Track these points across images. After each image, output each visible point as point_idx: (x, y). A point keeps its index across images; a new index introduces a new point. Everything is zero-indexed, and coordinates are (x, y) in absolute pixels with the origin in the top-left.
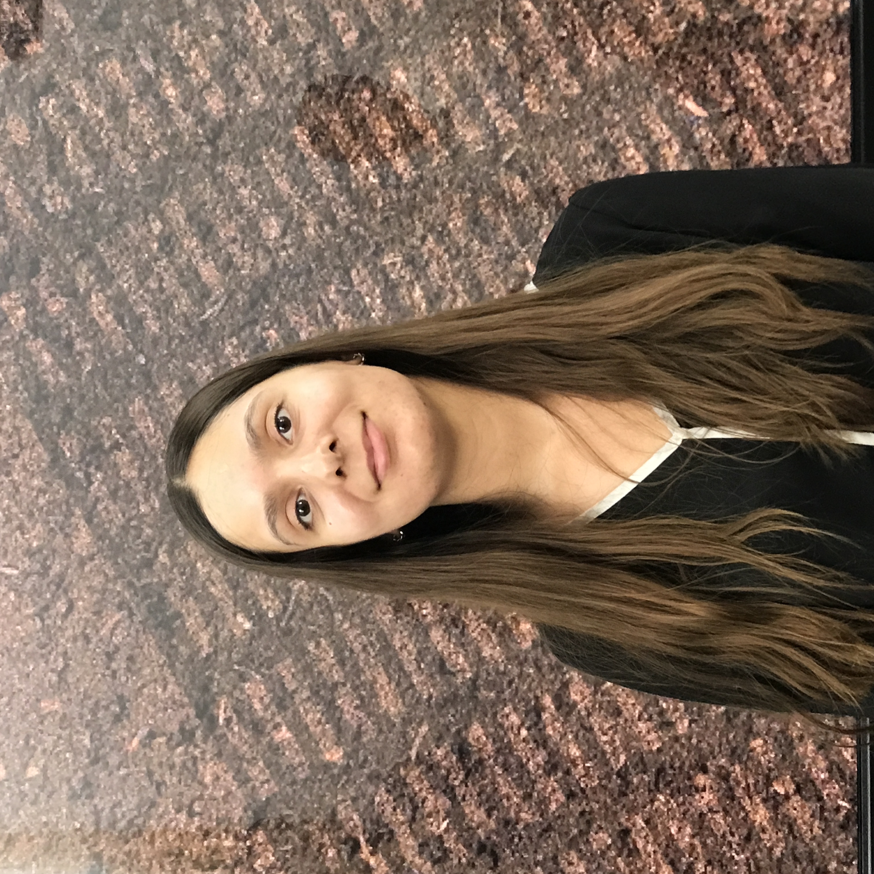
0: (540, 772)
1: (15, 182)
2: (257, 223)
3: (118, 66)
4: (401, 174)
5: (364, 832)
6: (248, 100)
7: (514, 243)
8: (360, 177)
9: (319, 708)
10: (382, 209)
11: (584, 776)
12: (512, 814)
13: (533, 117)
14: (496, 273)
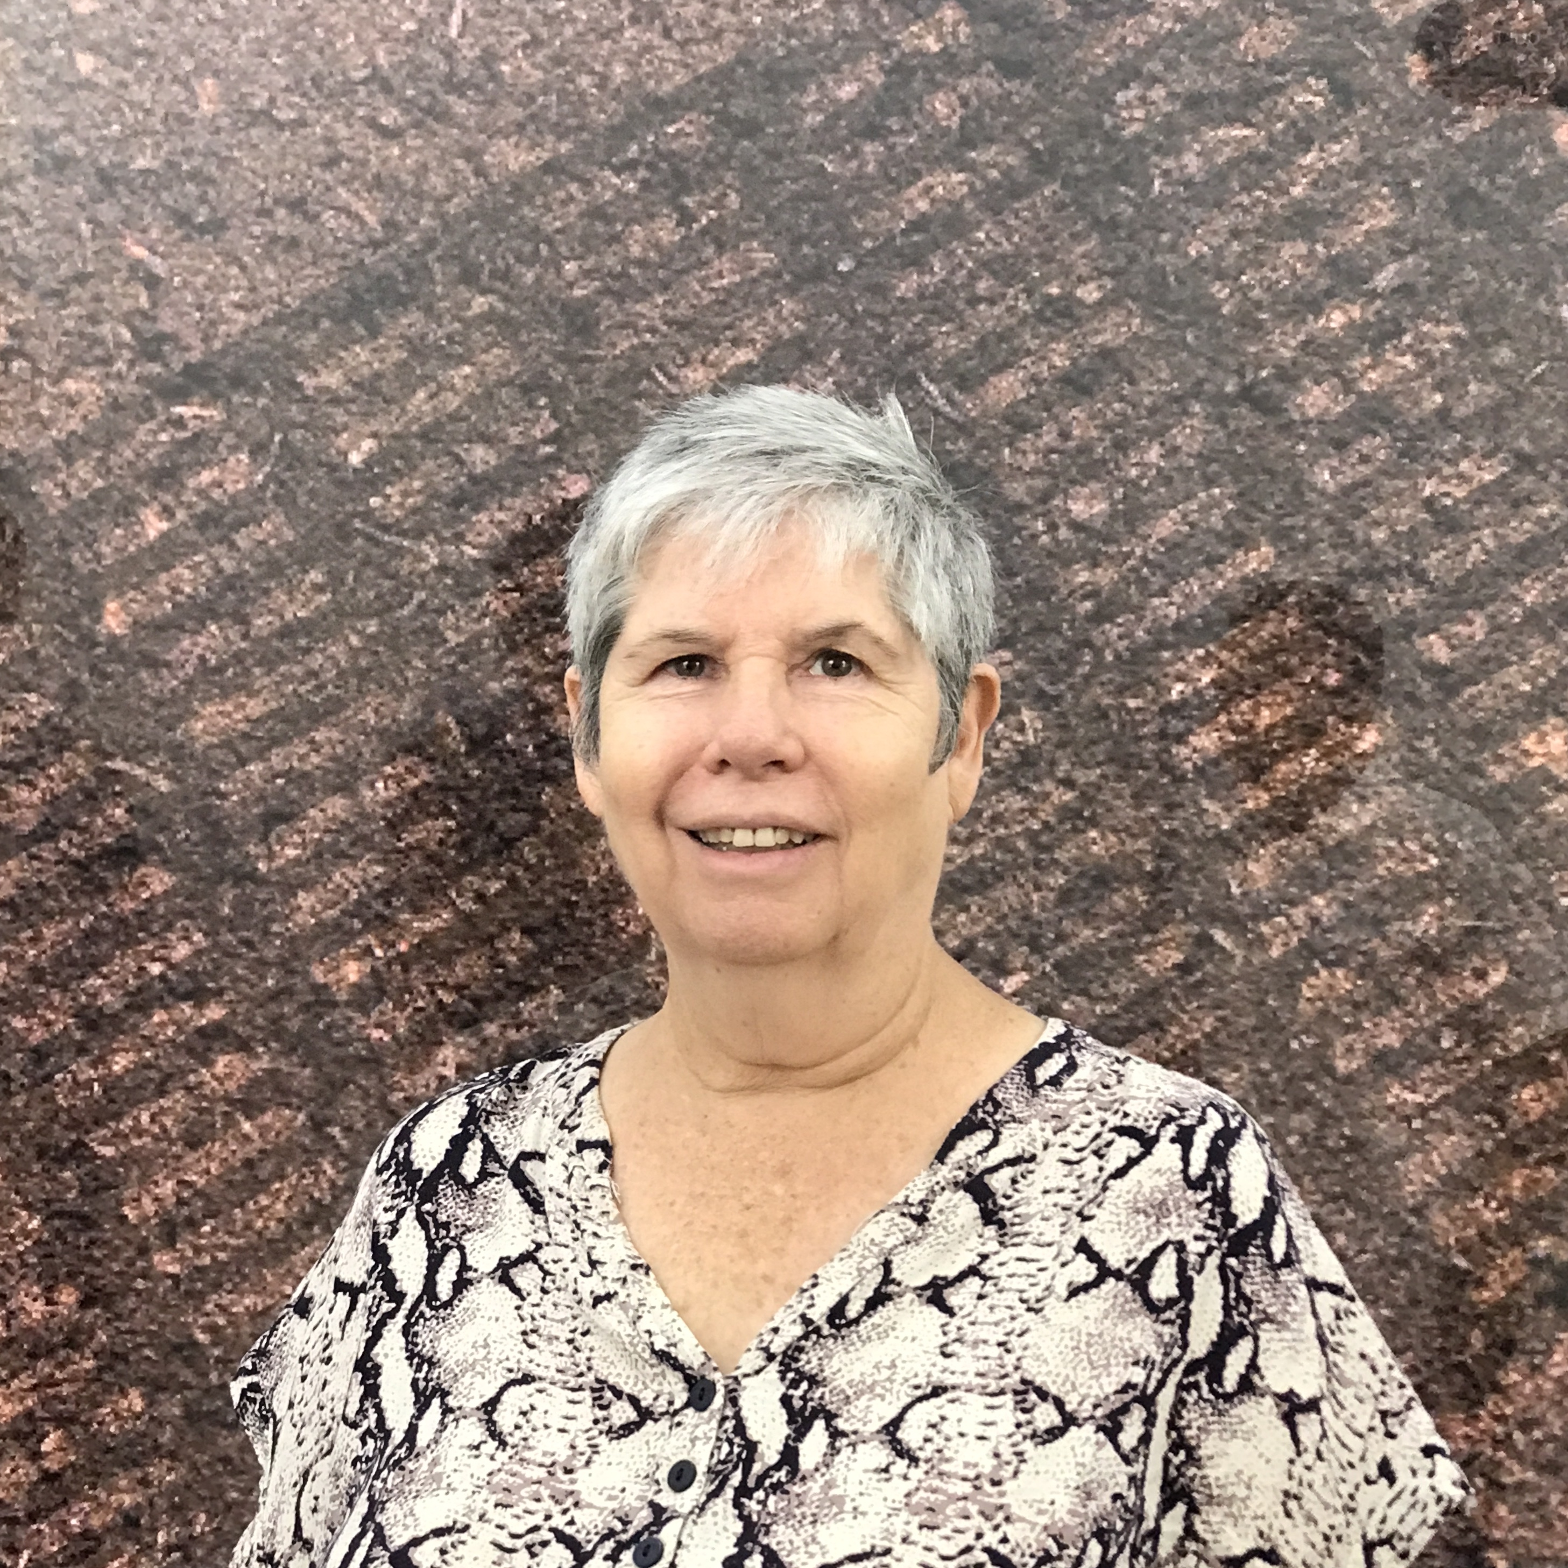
0: (83, 999)
1: (1171, 31)
2: (1097, 478)
3: (1384, 223)
4: (1186, 743)
6: (1323, 462)
7: (1061, 950)
8: (1181, 666)
9: (203, 589)
10: (1124, 705)
13: (1292, 986)
14: (1005, 916)
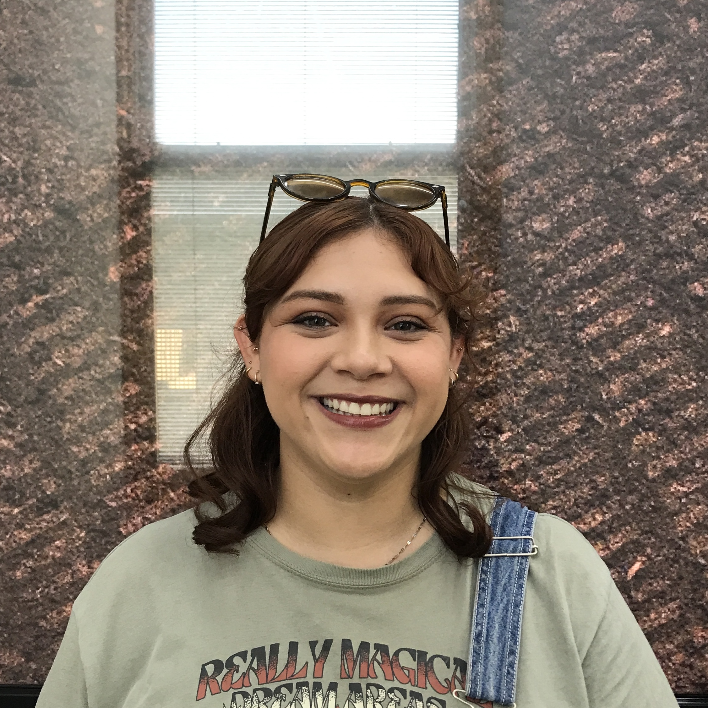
0: (102, 439)
1: (581, 9)
2: (545, 212)
3: (677, 96)
4: (584, 331)
5: (52, 298)
6: (648, 205)
7: (526, 422)
8: (582, 297)
10: (556, 314)
11: (99, 473)
12: (68, 417)
13: (629, 439)
14: (501, 408)
